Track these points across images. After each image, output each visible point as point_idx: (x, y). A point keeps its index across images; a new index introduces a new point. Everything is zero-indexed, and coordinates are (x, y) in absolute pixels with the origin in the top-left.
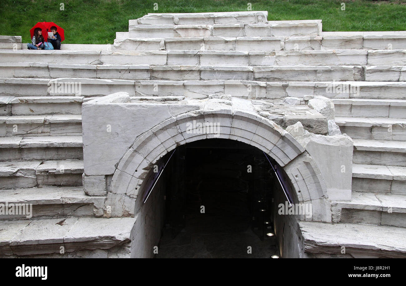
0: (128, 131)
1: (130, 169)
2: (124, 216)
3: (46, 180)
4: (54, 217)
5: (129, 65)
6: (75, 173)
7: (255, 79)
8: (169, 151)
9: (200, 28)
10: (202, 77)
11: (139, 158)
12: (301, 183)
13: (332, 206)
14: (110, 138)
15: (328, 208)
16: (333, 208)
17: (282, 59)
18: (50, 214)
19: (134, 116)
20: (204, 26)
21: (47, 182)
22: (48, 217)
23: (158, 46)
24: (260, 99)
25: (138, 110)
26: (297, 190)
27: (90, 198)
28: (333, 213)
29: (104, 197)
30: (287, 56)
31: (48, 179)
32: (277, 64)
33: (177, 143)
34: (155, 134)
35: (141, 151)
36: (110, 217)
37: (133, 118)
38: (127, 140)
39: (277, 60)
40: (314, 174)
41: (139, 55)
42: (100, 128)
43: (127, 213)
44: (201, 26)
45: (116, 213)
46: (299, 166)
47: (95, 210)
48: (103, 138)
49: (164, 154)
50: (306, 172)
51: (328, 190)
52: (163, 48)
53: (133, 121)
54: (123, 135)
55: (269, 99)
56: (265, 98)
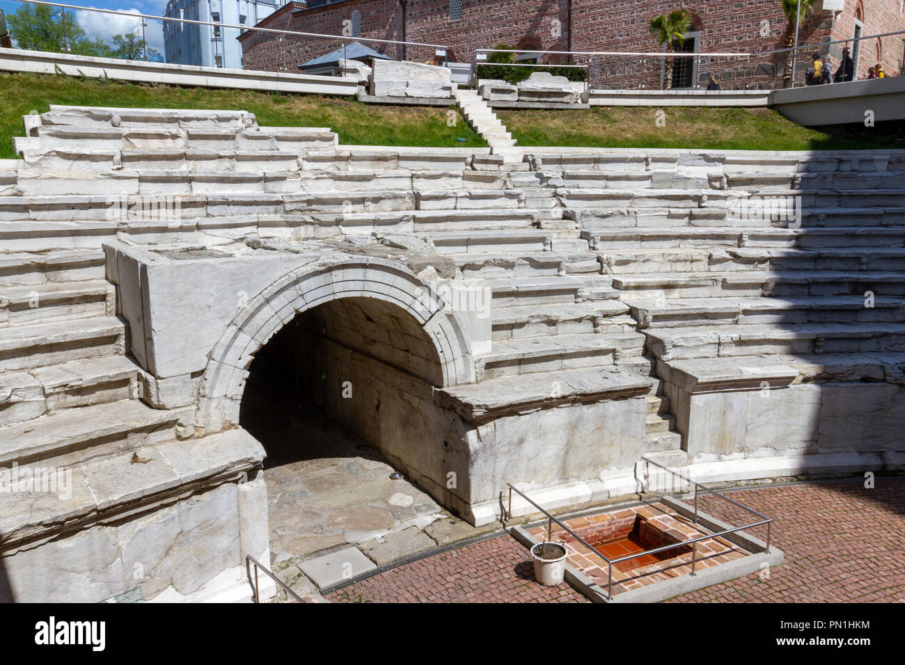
0: (225, 302)
1: (231, 356)
2: (224, 429)
3: (62, 401)
4: (112, 456)
5: (90, 196)
6: (116, 379)
7: (287, 212)
8: (286, 323)
9: (167, 134)
10: (209, 212)
11: (243, 339)
12: (443, 342)
13: (476, 362)
14: (198, 315)
15: (472, 365)
16: (477, 365)
17: (309, 183)
18: (105, 452)
19: (233, 278)
20: (174, 131)
21: (65, 403)
22: (102, 457)
23: (111, 163)
24: (307, 239)
25: (239, 269)
26: (439, 350)
27: (172, 412)
28: (477, 370)
29: (194, 407)
30: (316, 179)
31: (65, 398)
32: (304, 190)
33: (296, 311)
34: (268, 301)
35: (246, 329)
36: (204, 436)
37: (233, 280)
38: (224, 314)
39: (303, 184)
40: (457, 328)
41: (90, 178)
42: (181, 300)
43: (228, 424)
44: (170, 132)
45: (212, 428)
46: (440, 321)
47: (180, 429)
48: (187, 315)
49: (279, 328)
50: (448, 326)
51: (472, 344)
52: (119, 166)
53: (231, 285)
54: (218, 307)
55: (318, 239)
56: (314, 238)
